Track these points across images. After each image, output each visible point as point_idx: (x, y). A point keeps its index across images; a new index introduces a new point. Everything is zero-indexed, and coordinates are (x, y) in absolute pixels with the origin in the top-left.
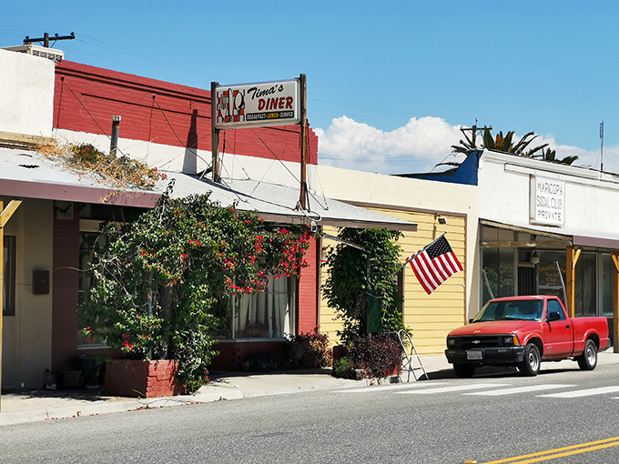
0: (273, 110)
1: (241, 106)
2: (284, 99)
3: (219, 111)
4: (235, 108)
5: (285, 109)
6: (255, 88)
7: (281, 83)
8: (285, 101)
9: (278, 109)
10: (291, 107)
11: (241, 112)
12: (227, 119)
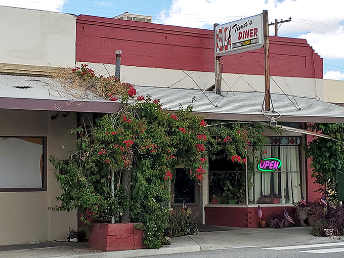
0: (247, 39)
1: (229, 38)
2: (252, 30)
3: (217, 44)
4: (225, 40)
5: (253, 37)
6: (237, 25)
7: (251, 19)
8: (253, 31)
9: (250, 38)
10: (257, 36)
11: (229, 43)
12: (221, 49)
